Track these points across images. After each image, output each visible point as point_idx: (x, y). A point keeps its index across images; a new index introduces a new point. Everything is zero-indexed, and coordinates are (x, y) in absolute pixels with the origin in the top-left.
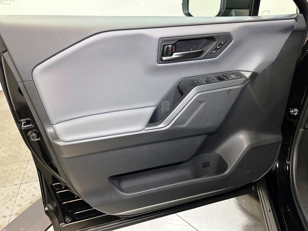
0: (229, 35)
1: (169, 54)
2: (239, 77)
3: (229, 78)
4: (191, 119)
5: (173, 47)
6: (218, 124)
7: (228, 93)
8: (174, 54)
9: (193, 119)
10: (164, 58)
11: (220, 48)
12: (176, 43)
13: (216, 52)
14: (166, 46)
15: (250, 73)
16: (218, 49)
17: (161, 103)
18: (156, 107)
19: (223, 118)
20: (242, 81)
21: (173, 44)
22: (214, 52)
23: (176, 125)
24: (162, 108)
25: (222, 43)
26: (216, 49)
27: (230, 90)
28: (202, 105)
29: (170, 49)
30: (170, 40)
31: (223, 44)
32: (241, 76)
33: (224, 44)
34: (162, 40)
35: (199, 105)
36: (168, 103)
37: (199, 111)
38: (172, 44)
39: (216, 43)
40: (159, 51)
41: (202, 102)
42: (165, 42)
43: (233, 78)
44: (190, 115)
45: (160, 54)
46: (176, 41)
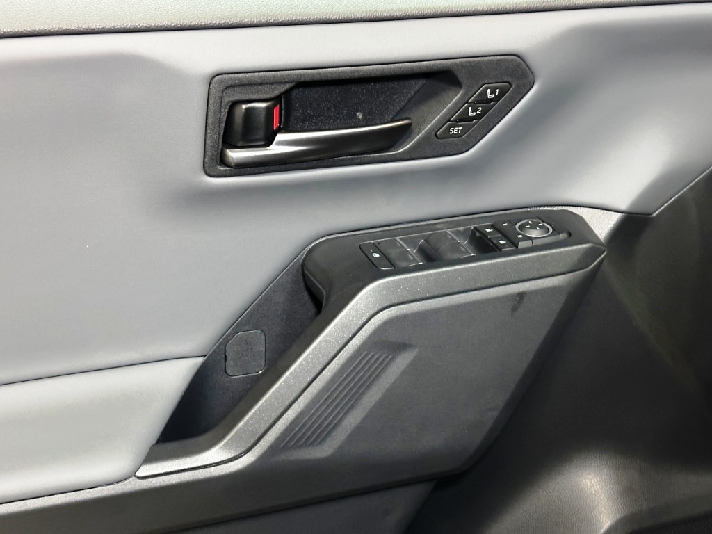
0: (519, 66)
1: (257, 137)
2: (563, 236)
3: (521, 245)
4: (353, 420)
5: (276, 111)
6: (476, 438)
7: (514, 309)
8: (280, 137)
9: (363, 420)
10: (235, 155)
11: (478, 117)
12: (287, 93)
13: (464, 132)
14: (244, 106)
15: (616, 217)
16: (473, 118)
17: (227, 340)
18: (201, 360)
19: (495, 414)
20: (576, 258)
21: (277, 99)
22: (453, 131)
23: (286, 448)
24: (230, 363)
25: (490, 96)
26: (464, 118)
27: (521, 295)
28: (402, 362)
29: (262, 117)
30: (259, 81)
31: (491, 100)
32: (570, 234)
33: (497, 99)
34: (222, 81)
35: (388, 363)
36: (259, 341)
37: (387, 386)
38: (268, 96)
39: (463, 96)
40: (210, 127)
41: (401, 347)
42: (237, 89)
43: (535, 243)
44: (351, 403)
45: (217, 136)
46: (287, 86)
